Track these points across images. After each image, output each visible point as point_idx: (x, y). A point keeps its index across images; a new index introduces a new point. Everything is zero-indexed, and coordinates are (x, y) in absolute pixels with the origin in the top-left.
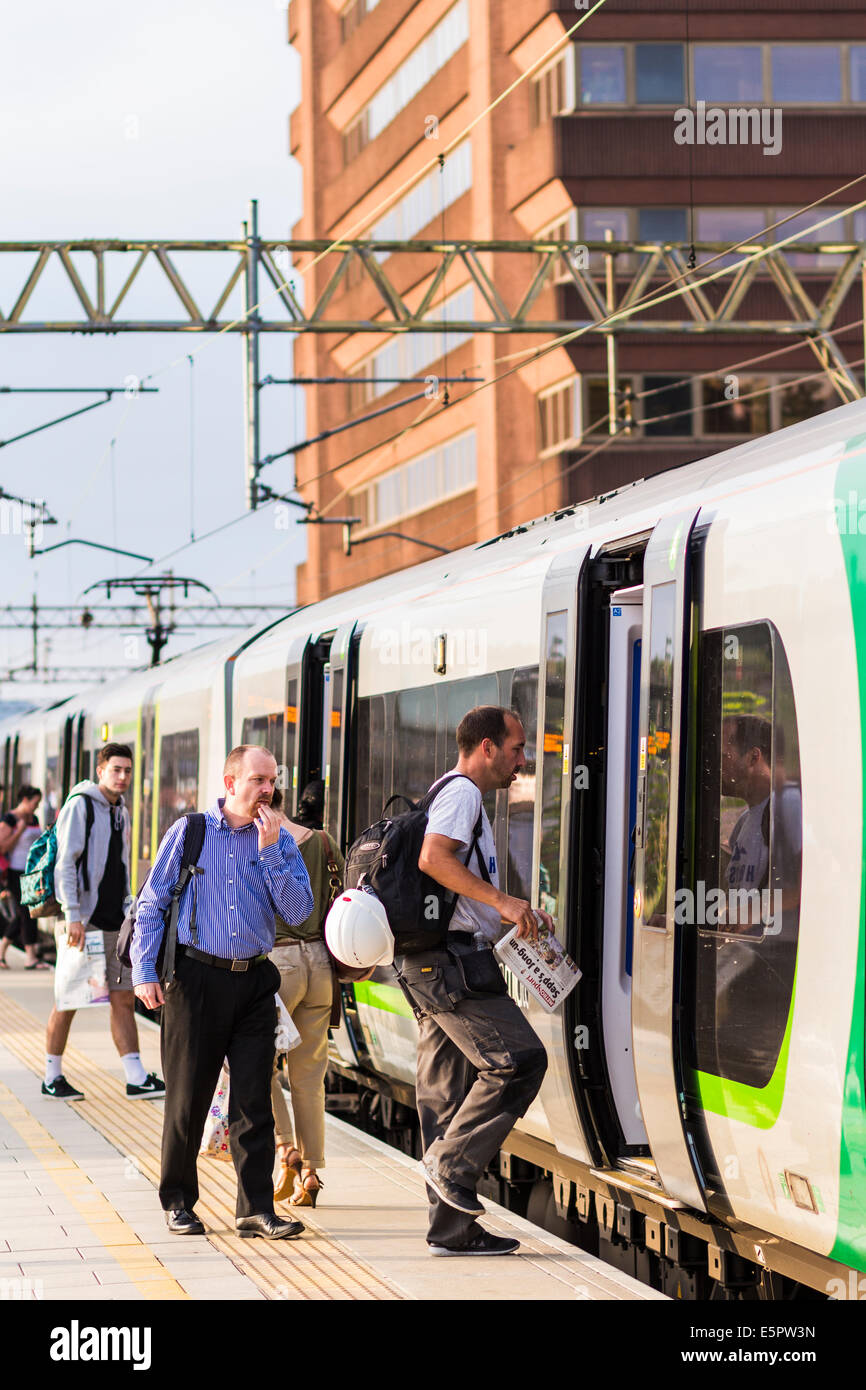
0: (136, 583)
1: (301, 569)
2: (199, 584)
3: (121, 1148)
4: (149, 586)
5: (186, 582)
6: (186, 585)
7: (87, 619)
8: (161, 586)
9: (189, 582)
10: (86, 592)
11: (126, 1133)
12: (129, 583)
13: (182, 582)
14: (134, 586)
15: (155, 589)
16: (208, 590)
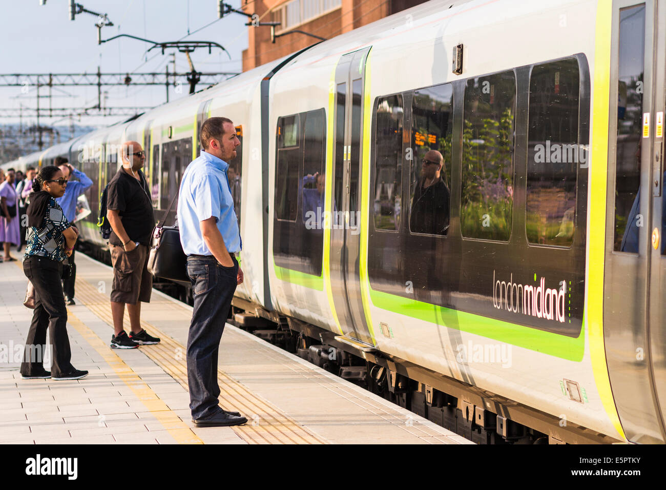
0: (179, 45)
1: (245, 53)
2: (218, 45)
3: (156, 361)
4: (187, 47)
5: (209, 44)
6: (210, 46)
7: (128, 80)
8: (195, 47)
9: (212, 45)
10: (149, 50)
11: (158, 354)
12: (175, 45)
13: (208, 45)
14: (178, 47)
15: (191, 48)
16: (223, 49)
